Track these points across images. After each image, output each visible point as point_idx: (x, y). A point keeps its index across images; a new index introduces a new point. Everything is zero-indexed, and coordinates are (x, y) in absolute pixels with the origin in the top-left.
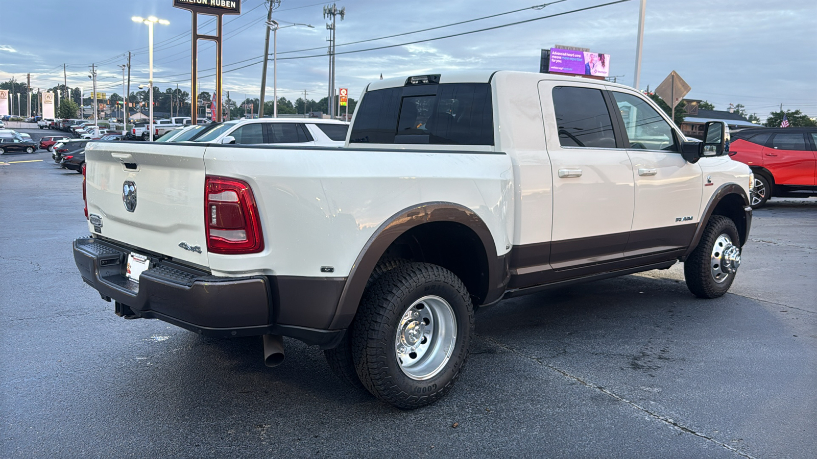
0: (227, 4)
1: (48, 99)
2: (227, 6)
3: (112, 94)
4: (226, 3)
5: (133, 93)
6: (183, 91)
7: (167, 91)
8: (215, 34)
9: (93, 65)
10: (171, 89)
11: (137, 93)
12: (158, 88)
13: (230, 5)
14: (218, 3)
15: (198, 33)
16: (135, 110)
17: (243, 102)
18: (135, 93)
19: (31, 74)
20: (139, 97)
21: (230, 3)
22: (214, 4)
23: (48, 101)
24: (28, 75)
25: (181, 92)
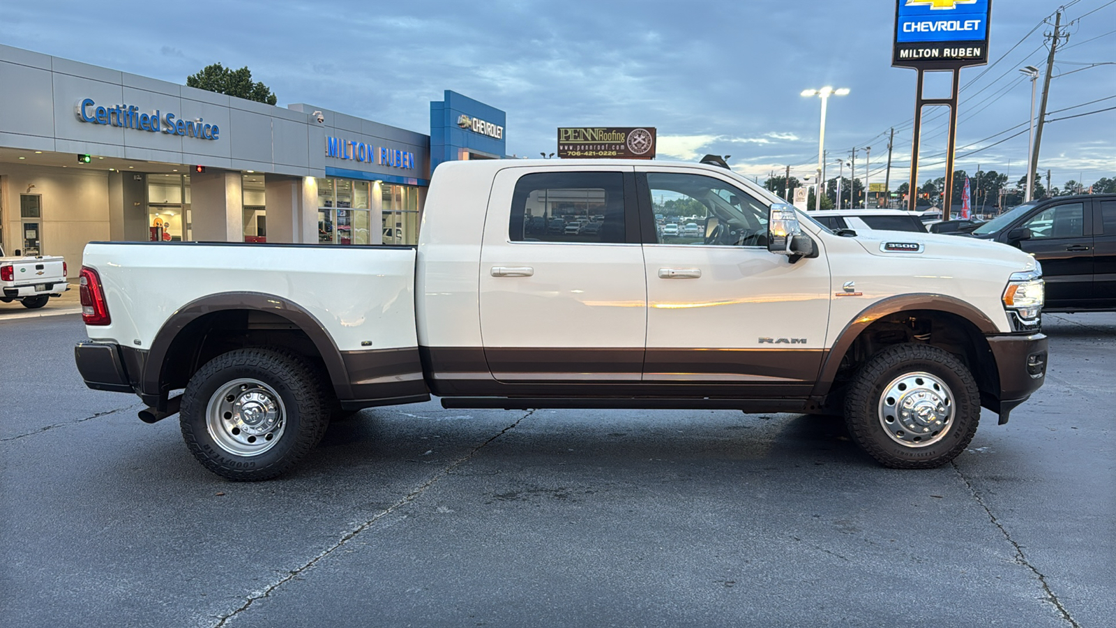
0: (968, 52)
1: (800, 196)
2: (968, 55)
3: (901, 184)
4: (966, 52)
5: (930, 180)
6: (999, 174)
7: (976, 175)
8: (949, 96)
9: (854, 149)
10: (982, 172)
11: (936, 181)
12: (965, 172)
13: (972, 53)
14: (954, 53)
15: (923, 98)
16: (931, 203)
17: (1094, 183)
18: (933, 181)
19: (790, 167)
20: (937, 186)
21: (973, 51)
22: (949, 55)
23: (800, 199)
24: (788, 167)
25: (996, 175)
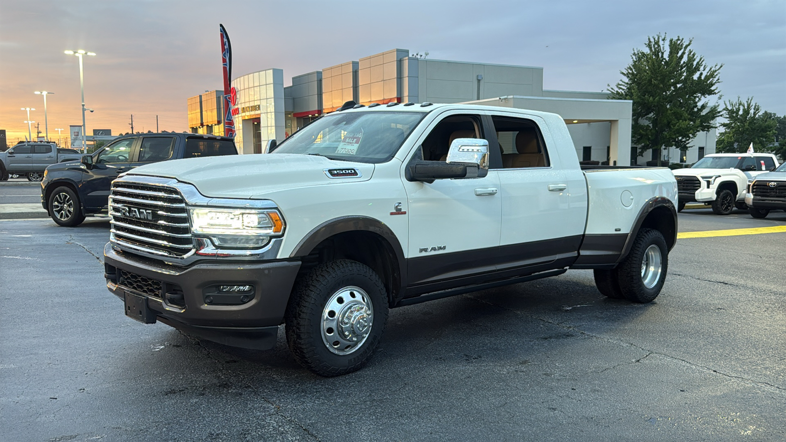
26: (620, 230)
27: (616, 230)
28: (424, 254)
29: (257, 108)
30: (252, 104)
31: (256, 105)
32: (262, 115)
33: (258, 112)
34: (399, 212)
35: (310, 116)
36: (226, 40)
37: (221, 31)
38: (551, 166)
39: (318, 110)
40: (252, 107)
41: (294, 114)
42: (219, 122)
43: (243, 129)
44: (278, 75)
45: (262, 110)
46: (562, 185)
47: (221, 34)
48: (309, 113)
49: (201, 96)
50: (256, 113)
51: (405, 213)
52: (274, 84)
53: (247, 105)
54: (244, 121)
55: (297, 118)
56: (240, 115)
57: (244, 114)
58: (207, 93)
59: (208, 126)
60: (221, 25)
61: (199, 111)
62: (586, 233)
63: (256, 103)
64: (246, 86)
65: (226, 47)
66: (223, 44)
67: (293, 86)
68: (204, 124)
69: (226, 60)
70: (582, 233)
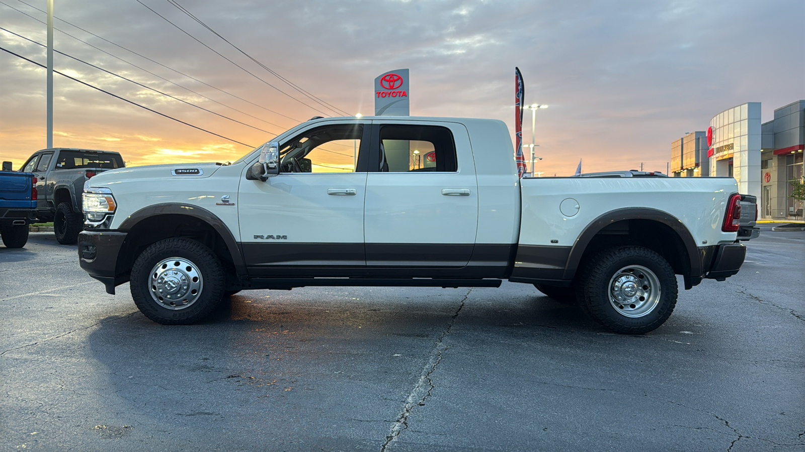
26: (557, 242)
27: (552, 242)
28: (259, 240)
29: (730, 147)
30: (726, 143)
31: (729, 143)
32: (735, 154)
33: (731, 151)
34: (225, 202)
35: (793, 152)
36: (520, 81)
37: (516, 74)
38: (458, 171)
39: (800, 145)
40: (725, 146)
41: (774, 151)
42: (697, 165)
43: (717, 171)
44: (755, 109)
45: (736, 148)
46: (467, 190)
47: (516, 76)
48: (792, 148)
49: (682, 139)
50: (729, 153)
51: (233, 204)
52: (749, 119)
53: (721, 145)
54: (718, 161)
55: (778, 155)
56: (714, 156)
57: (718, 155)
58: (688, 135)
59: (687, 169)
60: (517, 68)
61: (680, 154)
62: (519, 243)
63: (731, 142)
64: (721, 125)
65: (520, 88)
66: (517, 85)
67: (774, 120)
68: (684, 168)
69: (519, 99)
70: (514, 242)
